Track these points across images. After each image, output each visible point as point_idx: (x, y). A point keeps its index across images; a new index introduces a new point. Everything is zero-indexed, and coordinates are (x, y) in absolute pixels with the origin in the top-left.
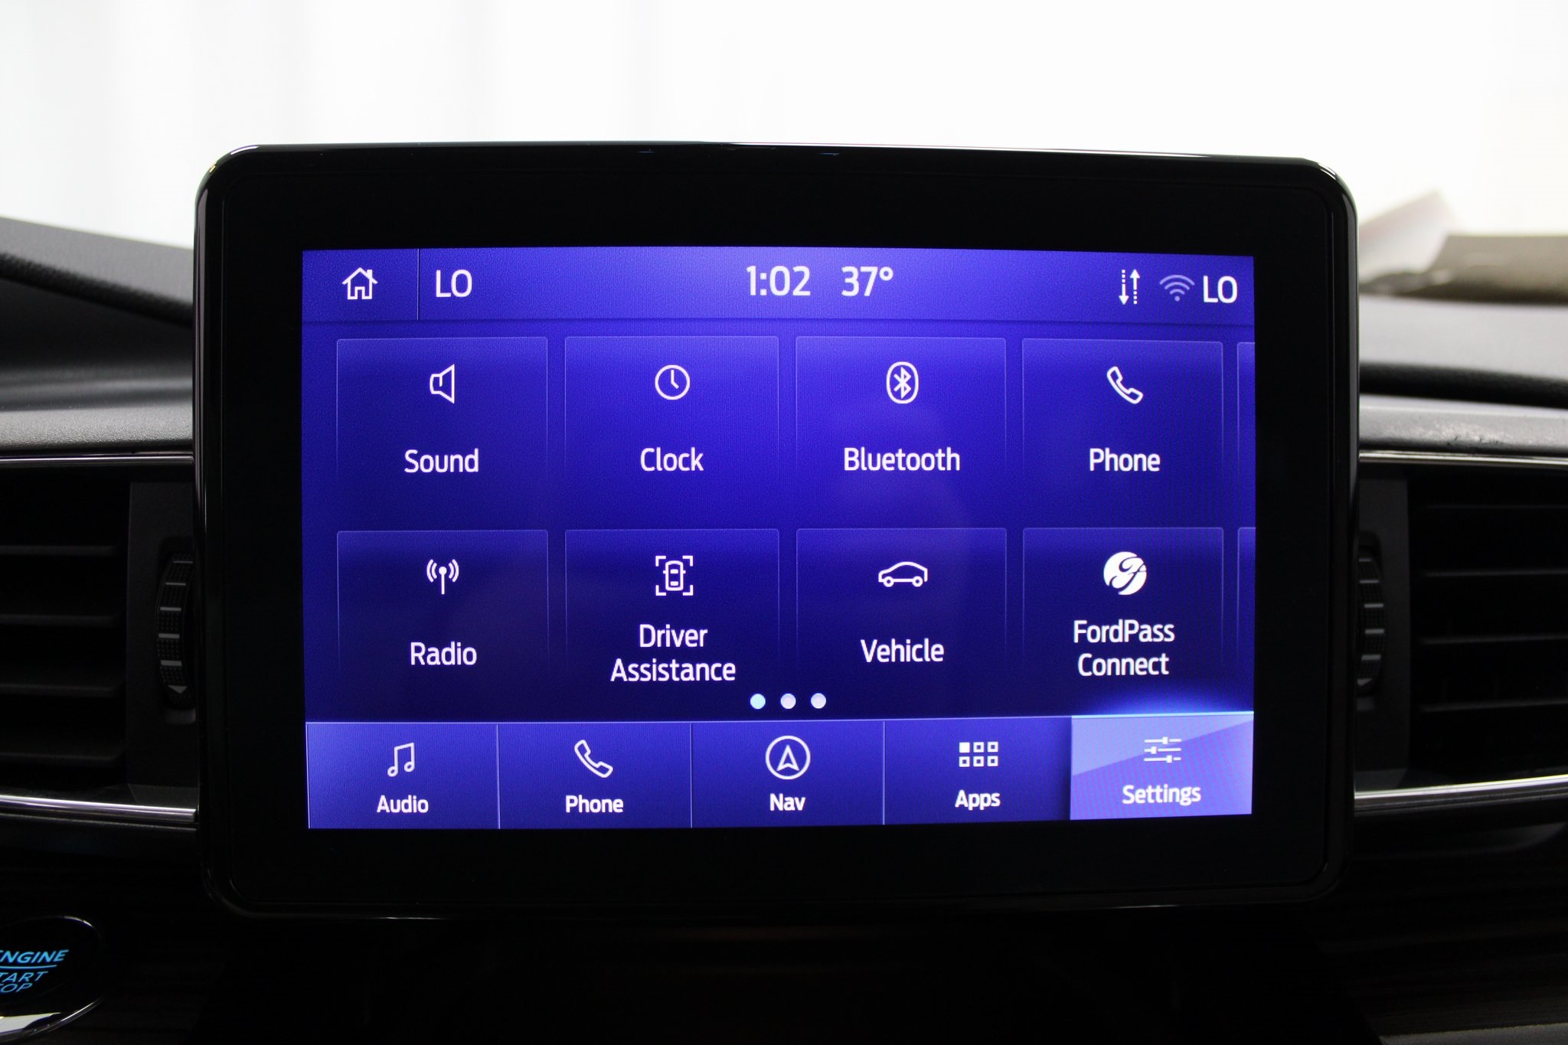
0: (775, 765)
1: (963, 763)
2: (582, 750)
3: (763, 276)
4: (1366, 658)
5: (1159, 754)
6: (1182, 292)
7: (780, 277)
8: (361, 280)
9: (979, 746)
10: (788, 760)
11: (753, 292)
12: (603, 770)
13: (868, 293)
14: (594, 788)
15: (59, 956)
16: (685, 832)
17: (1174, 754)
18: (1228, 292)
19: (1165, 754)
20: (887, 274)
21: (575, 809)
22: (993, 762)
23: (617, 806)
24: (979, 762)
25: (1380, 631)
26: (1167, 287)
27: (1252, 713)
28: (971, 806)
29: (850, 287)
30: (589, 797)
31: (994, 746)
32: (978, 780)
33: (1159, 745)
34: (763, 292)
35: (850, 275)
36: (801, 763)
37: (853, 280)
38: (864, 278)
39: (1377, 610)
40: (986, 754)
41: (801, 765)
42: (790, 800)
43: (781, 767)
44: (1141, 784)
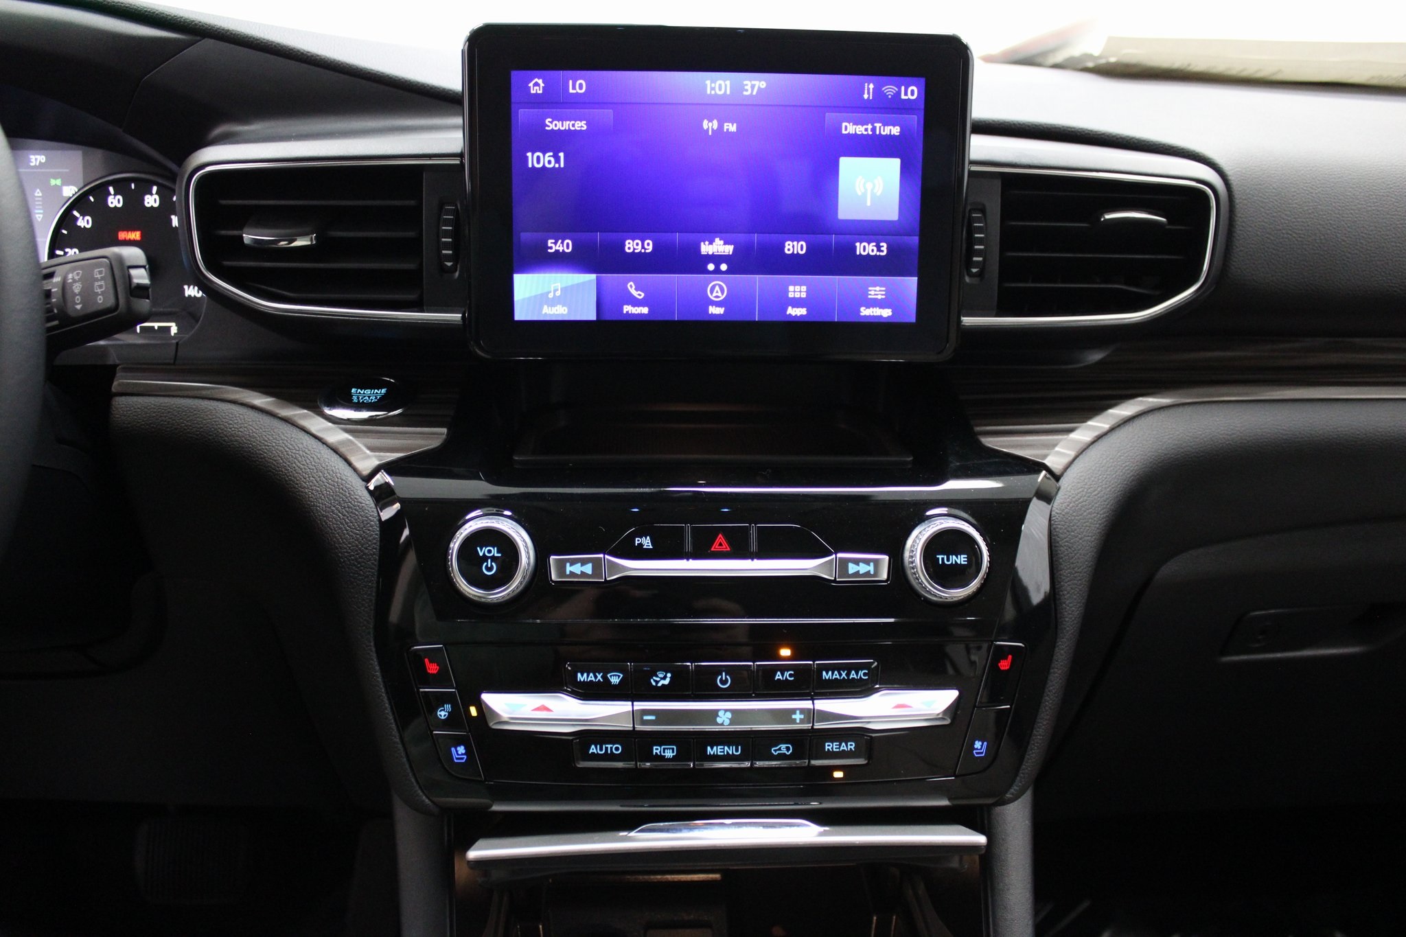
0: (712, 293)
1: (791, 295)
2: (631, 286)
3: (713, 85)
4: (975, 259)
5: (875, 295)
6: (892, 94)
7: (720, 86)
8: (536, 84)
9: (798, 288)
10: (717, 292)
11: (709, 92)
12: (640, 295)
13: (754, 93)
14: (636, 303)
15: (384, 391)
16: (674, 322)
17: (882, 295)
18: (912, 93)
19: (877, 295)
20: (763, 85)
21: (627, 312)
22: (804, 295)
23: (645, 310)
24: (797, 295)
25: (982, 247)
26: (885, 91)
27: (917, 278)
28: (794, 314)
29: (747, 90)
30: (634, 306)
31: (804, 288)
32: (797, 303)
33: (875, 291)
34: (713, 92)
35: (747, 85)
36: (723, 293)
37: (748, 87)
38: (753, 86)
39: (981, 238)
40: (800, 292)
41: (723, 294)
42: (718, 309)
43: (714, 294)
44: (868, 307)
